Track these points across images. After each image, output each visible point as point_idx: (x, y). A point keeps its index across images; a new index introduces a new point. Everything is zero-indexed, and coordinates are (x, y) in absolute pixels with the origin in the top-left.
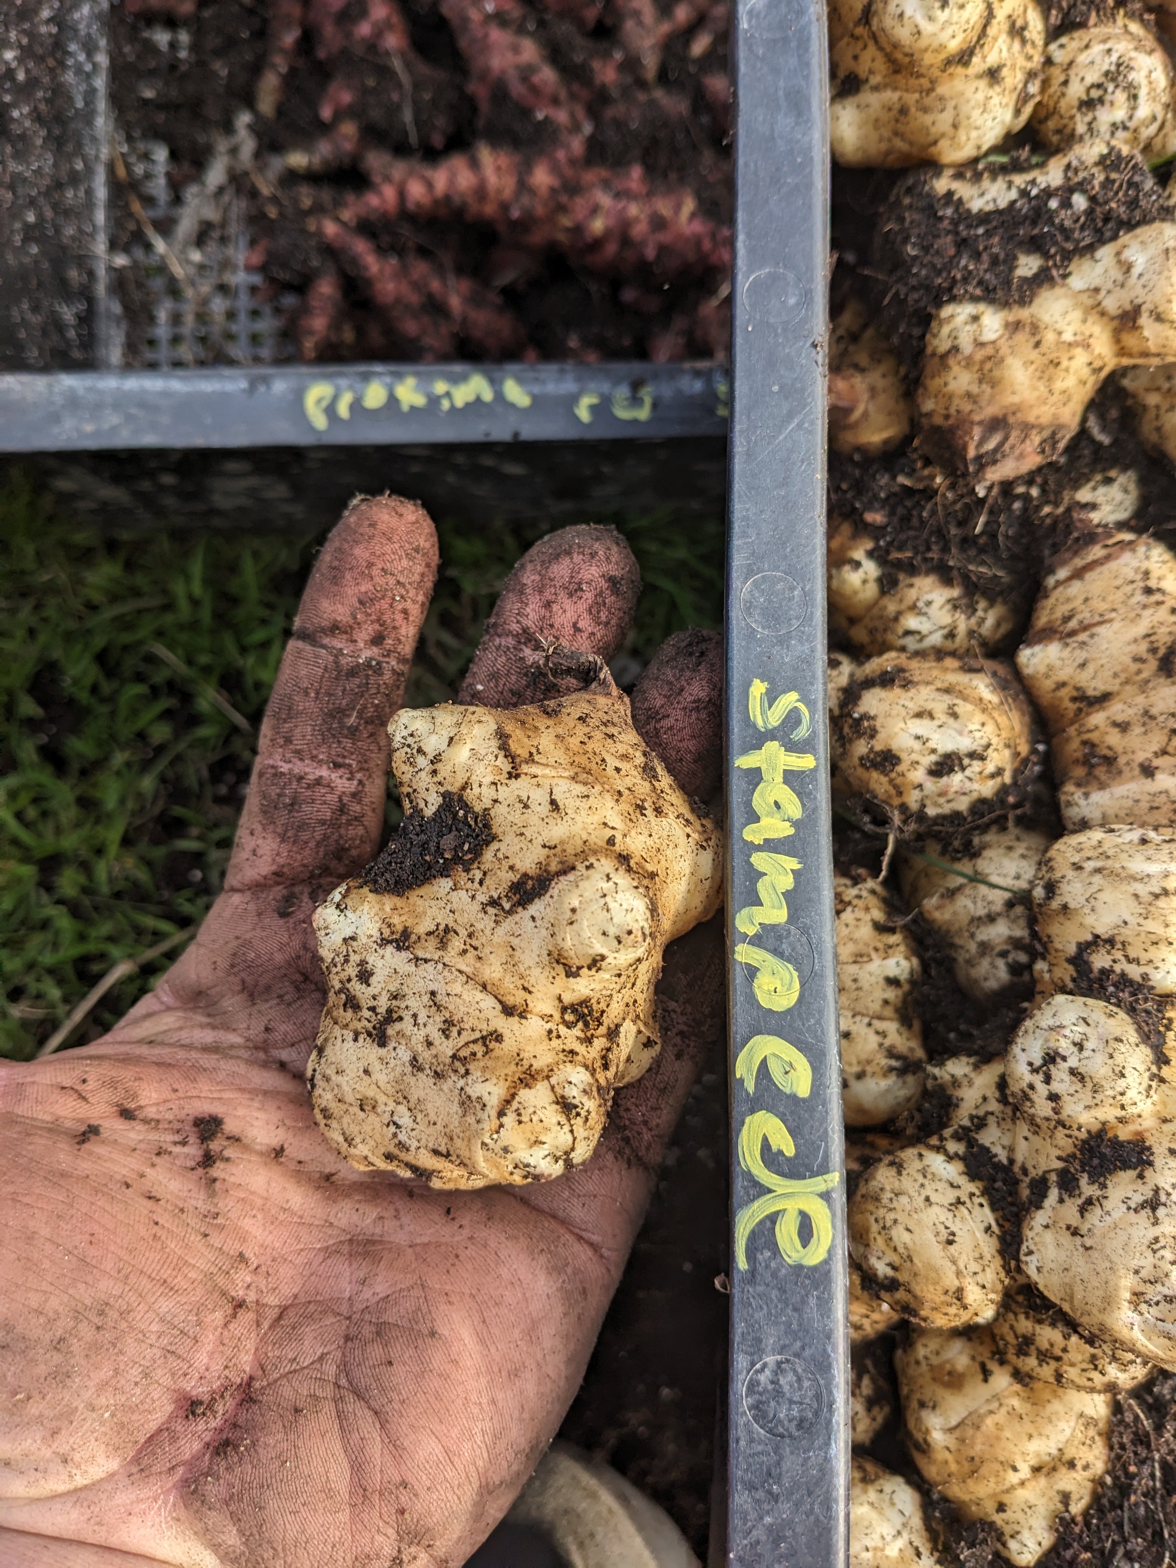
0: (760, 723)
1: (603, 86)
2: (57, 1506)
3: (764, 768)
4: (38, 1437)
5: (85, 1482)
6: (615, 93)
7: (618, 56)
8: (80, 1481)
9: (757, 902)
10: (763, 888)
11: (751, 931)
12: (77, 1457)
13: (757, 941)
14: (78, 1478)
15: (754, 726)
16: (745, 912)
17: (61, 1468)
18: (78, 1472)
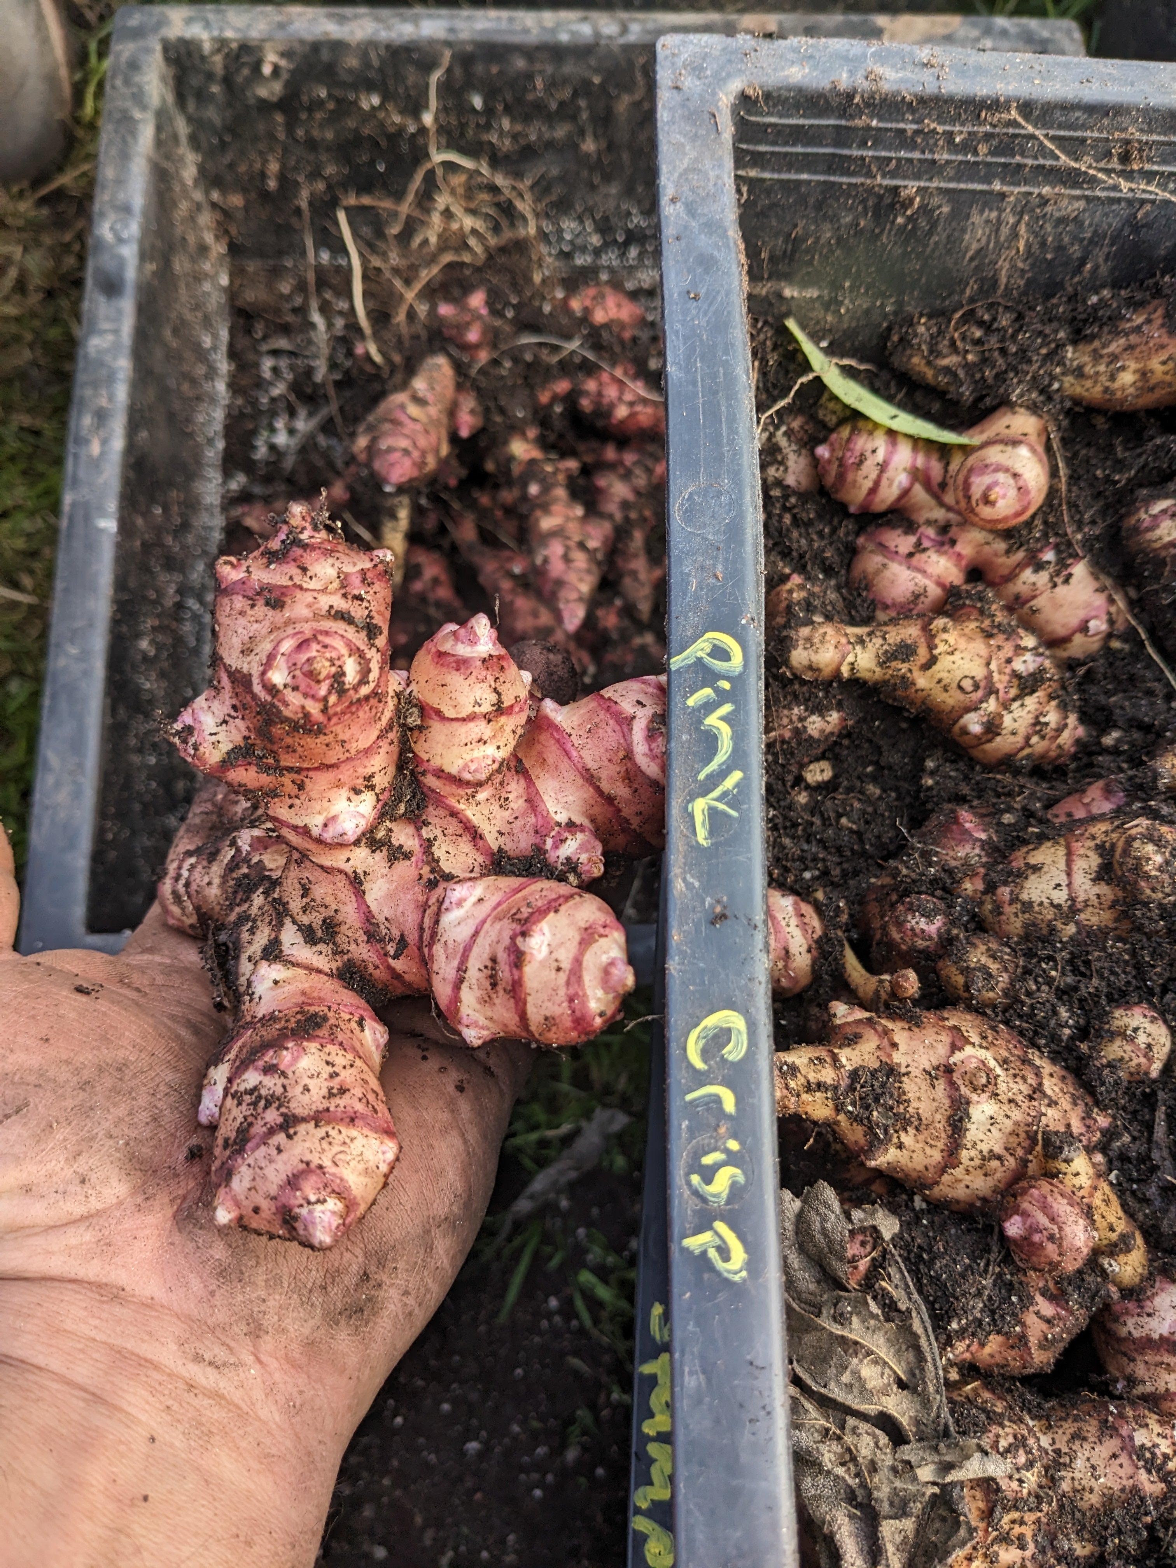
0: (658, 1337)
1: (606, 629)
2: (71, 1230)
3: (659, 1373)
4: (62, 1158)
5: (100, 1206)
6: (615, 636)
7: (618, 602)
8: (95, 1204)
9: (650, 1483)
10: (655, 1472)
11: (644, 1505)
12: (93, 1177)
13: (648, 1514)
14: (92, 1199)
15: (654, 1339)
16: (641, 1490)
17: (78, 1189)
18: (94, 1193)
